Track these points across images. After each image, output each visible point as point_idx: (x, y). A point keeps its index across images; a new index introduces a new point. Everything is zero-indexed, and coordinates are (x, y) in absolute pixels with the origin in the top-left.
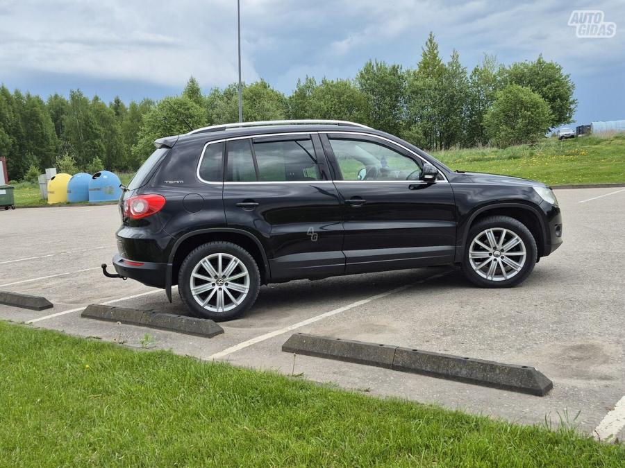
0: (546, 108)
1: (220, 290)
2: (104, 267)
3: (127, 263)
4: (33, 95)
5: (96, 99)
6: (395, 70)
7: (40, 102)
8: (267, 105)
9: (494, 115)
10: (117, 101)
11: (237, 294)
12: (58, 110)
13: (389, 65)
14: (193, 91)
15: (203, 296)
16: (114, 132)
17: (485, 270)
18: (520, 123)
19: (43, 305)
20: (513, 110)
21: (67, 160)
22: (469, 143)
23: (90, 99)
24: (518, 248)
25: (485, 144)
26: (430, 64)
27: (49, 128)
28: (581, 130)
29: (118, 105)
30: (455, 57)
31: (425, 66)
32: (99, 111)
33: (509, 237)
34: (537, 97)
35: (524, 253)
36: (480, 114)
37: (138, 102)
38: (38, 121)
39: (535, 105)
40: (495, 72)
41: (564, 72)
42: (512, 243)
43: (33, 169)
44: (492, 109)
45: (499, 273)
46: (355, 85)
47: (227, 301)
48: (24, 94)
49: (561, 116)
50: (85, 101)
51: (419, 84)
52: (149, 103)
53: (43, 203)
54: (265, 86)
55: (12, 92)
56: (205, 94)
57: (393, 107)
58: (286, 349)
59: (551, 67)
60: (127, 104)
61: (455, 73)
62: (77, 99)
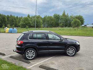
0: (80, 22)
1: (30, 55)
2: (14, 50)
3: (17, 51)
4: (4, 15)
5: (14, 16)
6: (59, 15)
7: (5, 16)
8: (40, 19)
9: (73, 23)
10: (17, 16)
11: (33, 56)
12: (8, 17)
13: (58, 14)
14: (29, 16)
15: (28, 56)
16: (16, 21)
17: (69, 54)
18: (76, 24)
19: (4, 55)
20: (75, 22)
21: (9, 25)
22: (69, 27)
23: (13, 16)
24: (74, 51)
25: (71, 27)
26: (64, 15)
27: (7, 20)
28: (85, 26)
29: (17, 17)
30: (68, 14)
31: (63, 15)
32: (14, 18)
33: (72, 49)
34: (79, 21)
35: (74, 52)
36: (71, 22)
37: (20, 17)
38: (5, 19)
39: (79, 22)
40: (73, 16)
41: (83, 17)
42: (73, 50)
43: (4, 26)
44: (72, 22)
45: (71, 54)
46: (53, 17)
47: (31, 57)
48: (3, 14)
49: (82, 24)
50: (12, 16)
51: (62, 17)
52: (22, 17)
53: (5, 32)
54: (39, 16)
55: (1, 14)
56: (31, 16)
57: (58, 20)
58: (39, 67)
59: (81, 16)
60: (19, 17)
61: (67, 16)
62: (11, 16)
